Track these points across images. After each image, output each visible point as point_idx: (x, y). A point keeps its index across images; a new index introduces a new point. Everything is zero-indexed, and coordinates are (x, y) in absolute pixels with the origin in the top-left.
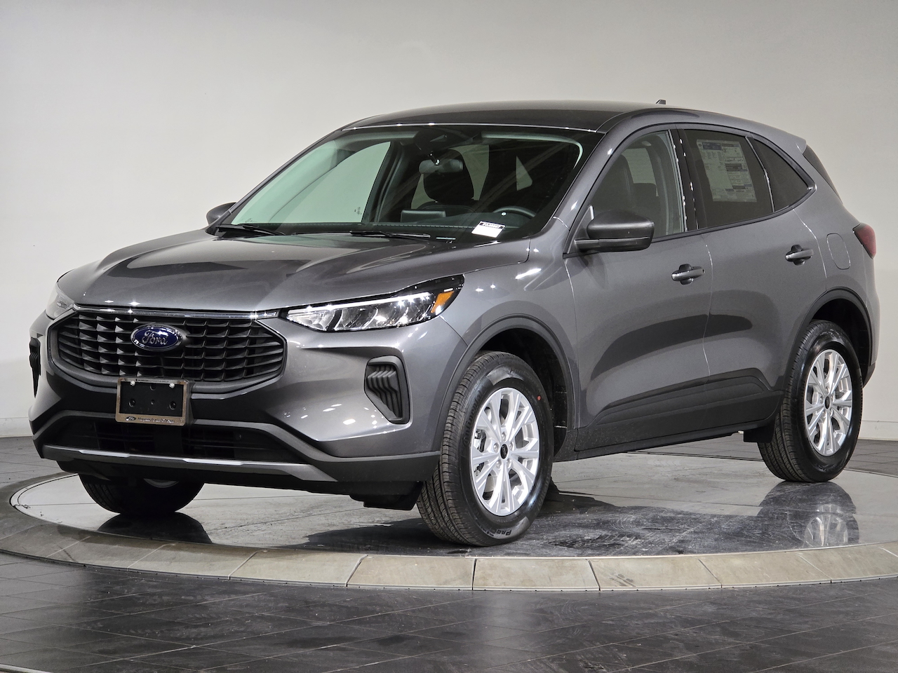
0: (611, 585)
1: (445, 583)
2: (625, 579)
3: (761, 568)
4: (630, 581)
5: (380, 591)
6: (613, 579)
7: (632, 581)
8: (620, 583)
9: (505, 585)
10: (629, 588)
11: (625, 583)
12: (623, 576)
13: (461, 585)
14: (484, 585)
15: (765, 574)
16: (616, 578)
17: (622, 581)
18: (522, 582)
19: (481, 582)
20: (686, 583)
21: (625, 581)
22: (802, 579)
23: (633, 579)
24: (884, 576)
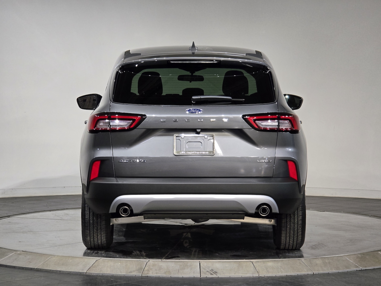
0: (206, 274)
1: (130, 272)
2: (214, 271)
3: (281, 267)
4: (216, 273)
5: (100, 276)
6: (208, 271)
7: (216, 272)
8: (211, 273)
9: (157, 274)
10: (214, 276)
11: (213, 274)
12: (213, 270)
13: (137, 273)
14: (148, 273)
15: (282, 270)
16: (209, 271)
17: (212, 273)
18: (165, 272)
19: (146, 272)
20: (242, 274)
21: (213, 272)
22: (300, 272)
23: (217, 271)
24: (340, 271)
